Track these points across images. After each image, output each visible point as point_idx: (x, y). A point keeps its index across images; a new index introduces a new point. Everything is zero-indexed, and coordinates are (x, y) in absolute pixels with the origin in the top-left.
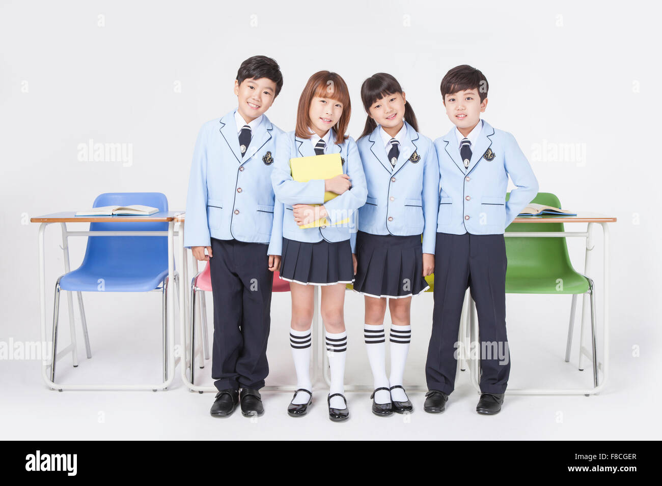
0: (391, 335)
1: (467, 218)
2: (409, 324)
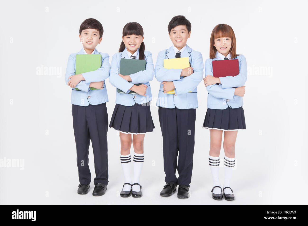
0: (134, 158)
1: (89, 97)
2: (143, 153)
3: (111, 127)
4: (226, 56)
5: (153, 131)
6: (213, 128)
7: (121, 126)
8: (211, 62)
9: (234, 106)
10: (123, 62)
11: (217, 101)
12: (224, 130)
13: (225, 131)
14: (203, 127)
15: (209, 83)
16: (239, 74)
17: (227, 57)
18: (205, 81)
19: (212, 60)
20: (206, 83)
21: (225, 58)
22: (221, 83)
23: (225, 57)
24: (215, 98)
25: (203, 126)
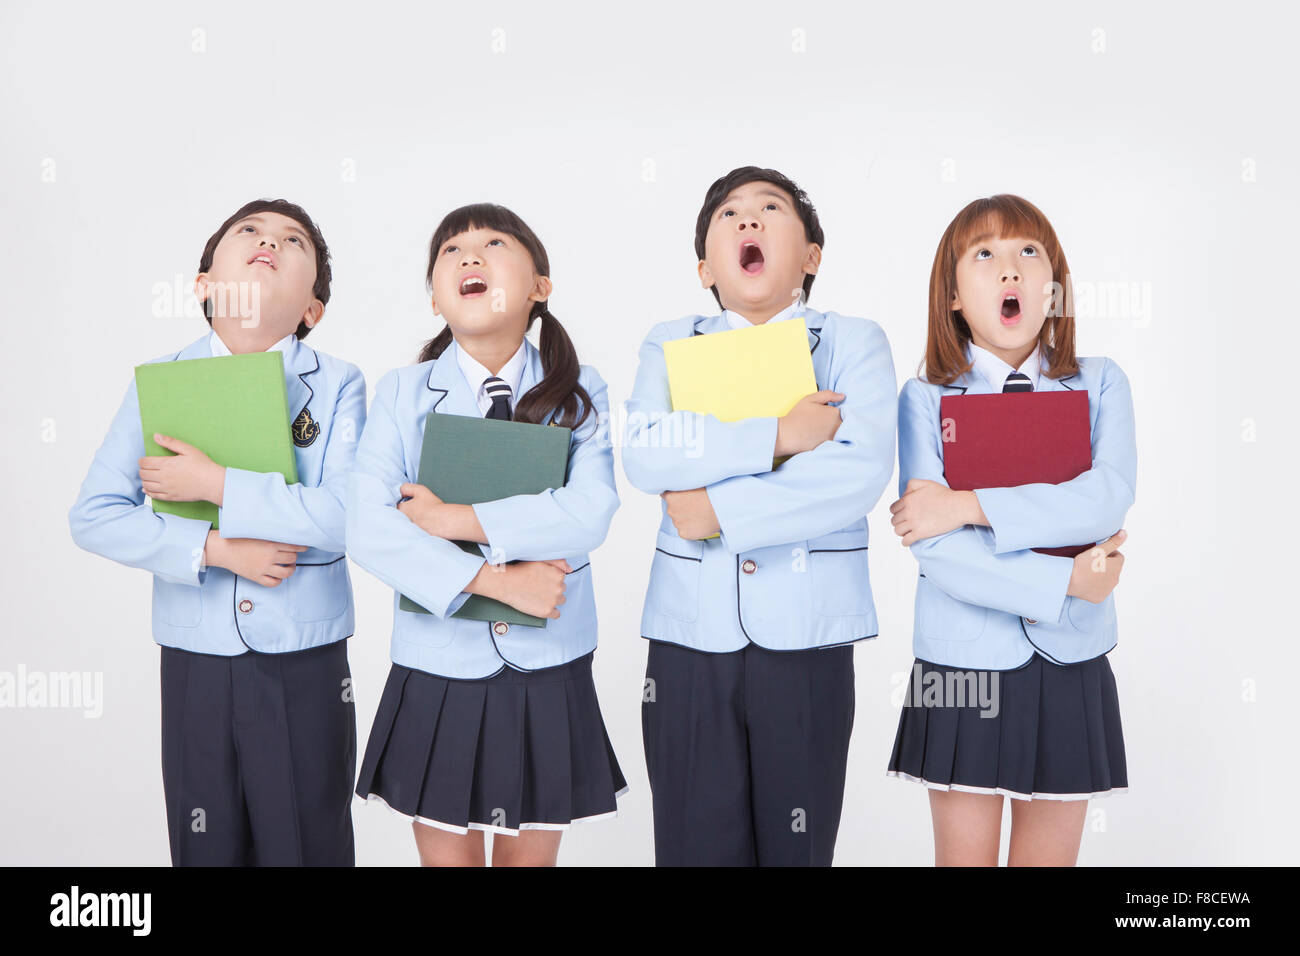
1: (245, 607)
3: (371, 796)
4: (1017, 366)
5: (612, 807)
6: (956, 787)
7: (423, 791)
8: (933, 402)
9: (1067, 651)
10: (439, 431)
11: (970, 622)
12: (1009, 795)
13: (1013, 801)
14: (893, 773)
15: (923, 527)
16: (1088, 467)
17: (1022, 370)
18: (900, 517)
19: (936, 393)
20: (904, 528)
21: (1011, 377)
22: (988, 523)
23: (1010, 370)
24: (957, 601)
25: (890, 769)
